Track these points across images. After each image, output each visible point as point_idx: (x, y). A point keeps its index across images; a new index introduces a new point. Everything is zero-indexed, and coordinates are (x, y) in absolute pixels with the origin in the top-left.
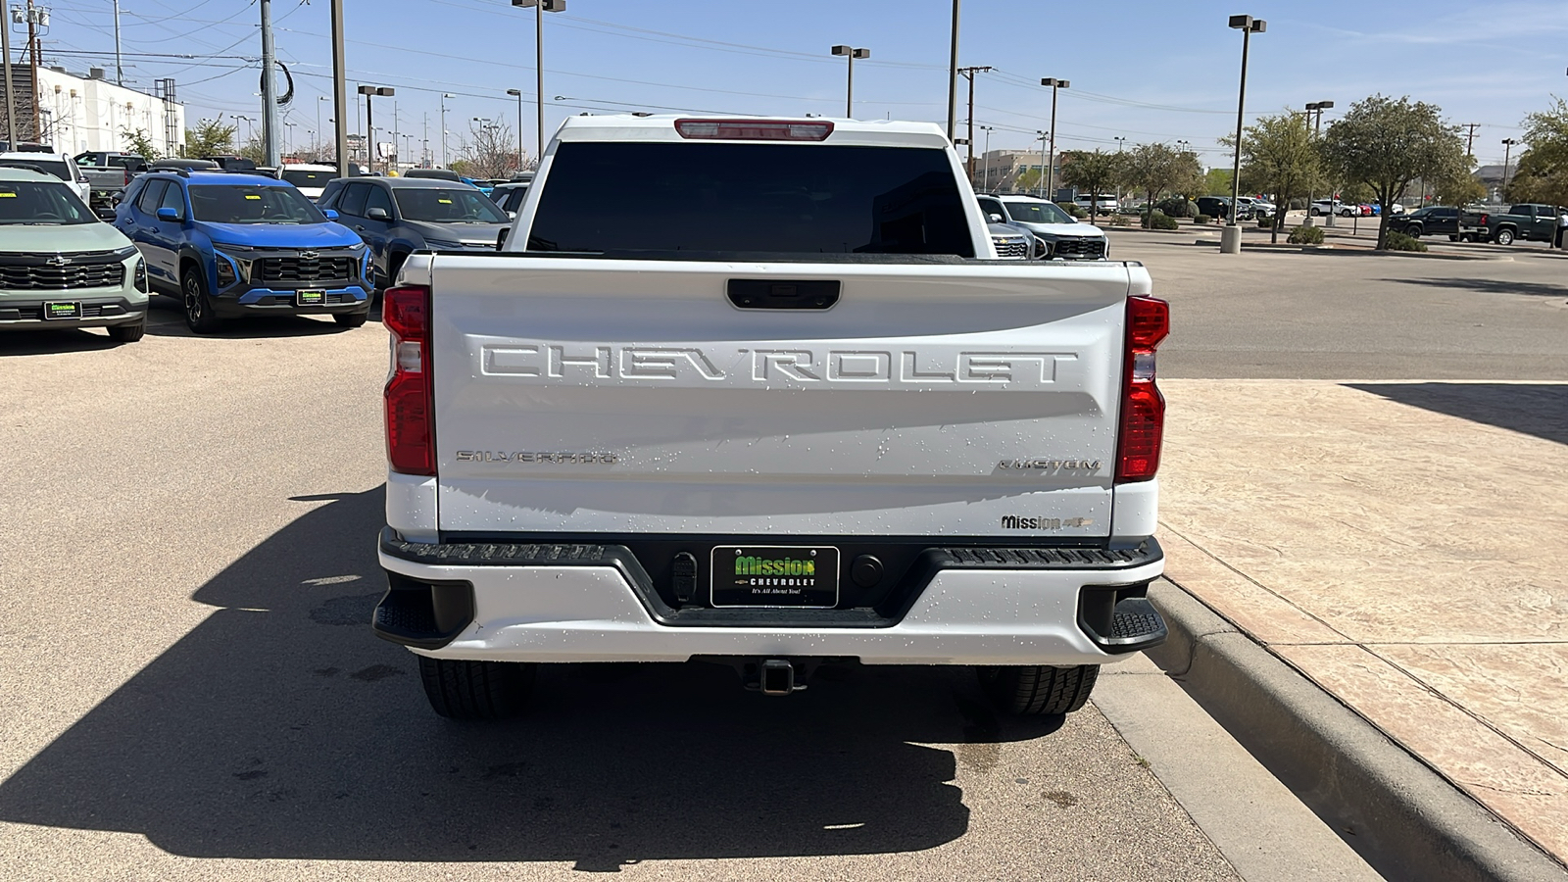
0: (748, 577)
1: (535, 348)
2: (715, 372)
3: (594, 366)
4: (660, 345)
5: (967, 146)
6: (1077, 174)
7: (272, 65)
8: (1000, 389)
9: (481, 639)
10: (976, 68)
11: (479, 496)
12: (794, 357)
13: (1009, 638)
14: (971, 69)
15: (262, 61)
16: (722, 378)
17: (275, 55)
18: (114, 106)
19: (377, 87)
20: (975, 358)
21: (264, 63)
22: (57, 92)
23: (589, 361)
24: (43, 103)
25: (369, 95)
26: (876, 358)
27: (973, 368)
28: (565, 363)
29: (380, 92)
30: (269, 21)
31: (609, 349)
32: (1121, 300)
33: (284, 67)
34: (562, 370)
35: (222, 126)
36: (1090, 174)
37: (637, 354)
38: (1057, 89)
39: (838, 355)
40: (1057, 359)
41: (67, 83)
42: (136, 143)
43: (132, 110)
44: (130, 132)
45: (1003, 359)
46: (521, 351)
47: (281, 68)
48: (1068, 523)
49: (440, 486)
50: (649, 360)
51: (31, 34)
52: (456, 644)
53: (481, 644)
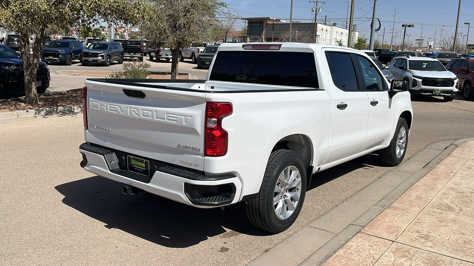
0: (134, 165)
2: (122, 112)
3: (104, 108)
4: (114, 104)
7: (375, 20)
8: (175, 124)
12: (135, 110)
13: (169, 193)
15: (372, 19)
16: (123, 114)
17: (376, 16)
18: (337, 33)
19: (408, 25)
20: (169, 115)
21: (373, 19)
22: (322, 30)
24: (317, 33)
25: (405, 27)
26: (150, 112)
27: (169, 118)
29: (409, 26)
30: (376, 6)
32: (205, 102)
33: (379, 20)
35: (364, 38)
39: (143, 110)
40: (187, 118)
41: (325, 27)
42: (339, 44)
43: (342, 34)
44: (338, 41)
45: (175, 116)
47: (378, 20)
48: (194, 165)
50: (113, 107)
51: (316, 14)
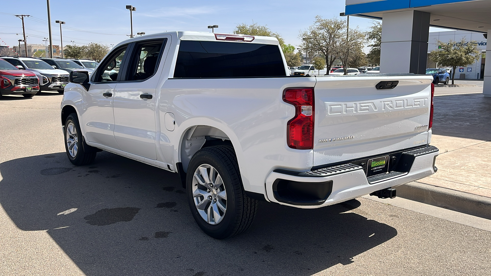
1: (341, 105)
5: (24, 42)
6: (70, 53)
9: (331, 199)
10: (24, 15)
11: (323, 154)
14: (22, 16)
23: (352, 108)
28: (347, 109)
31: (356, 104)
34: (346, 111)
36: (74, 53)
37: (362, 105)
38: (61, 24)
46: (338, 106)
49: (314, 152)
52: (327, 201)
53: (331, 200)
